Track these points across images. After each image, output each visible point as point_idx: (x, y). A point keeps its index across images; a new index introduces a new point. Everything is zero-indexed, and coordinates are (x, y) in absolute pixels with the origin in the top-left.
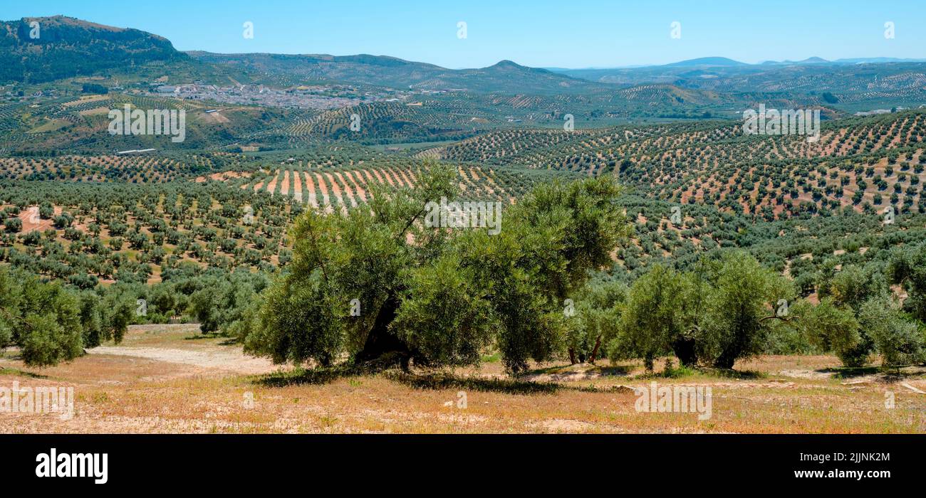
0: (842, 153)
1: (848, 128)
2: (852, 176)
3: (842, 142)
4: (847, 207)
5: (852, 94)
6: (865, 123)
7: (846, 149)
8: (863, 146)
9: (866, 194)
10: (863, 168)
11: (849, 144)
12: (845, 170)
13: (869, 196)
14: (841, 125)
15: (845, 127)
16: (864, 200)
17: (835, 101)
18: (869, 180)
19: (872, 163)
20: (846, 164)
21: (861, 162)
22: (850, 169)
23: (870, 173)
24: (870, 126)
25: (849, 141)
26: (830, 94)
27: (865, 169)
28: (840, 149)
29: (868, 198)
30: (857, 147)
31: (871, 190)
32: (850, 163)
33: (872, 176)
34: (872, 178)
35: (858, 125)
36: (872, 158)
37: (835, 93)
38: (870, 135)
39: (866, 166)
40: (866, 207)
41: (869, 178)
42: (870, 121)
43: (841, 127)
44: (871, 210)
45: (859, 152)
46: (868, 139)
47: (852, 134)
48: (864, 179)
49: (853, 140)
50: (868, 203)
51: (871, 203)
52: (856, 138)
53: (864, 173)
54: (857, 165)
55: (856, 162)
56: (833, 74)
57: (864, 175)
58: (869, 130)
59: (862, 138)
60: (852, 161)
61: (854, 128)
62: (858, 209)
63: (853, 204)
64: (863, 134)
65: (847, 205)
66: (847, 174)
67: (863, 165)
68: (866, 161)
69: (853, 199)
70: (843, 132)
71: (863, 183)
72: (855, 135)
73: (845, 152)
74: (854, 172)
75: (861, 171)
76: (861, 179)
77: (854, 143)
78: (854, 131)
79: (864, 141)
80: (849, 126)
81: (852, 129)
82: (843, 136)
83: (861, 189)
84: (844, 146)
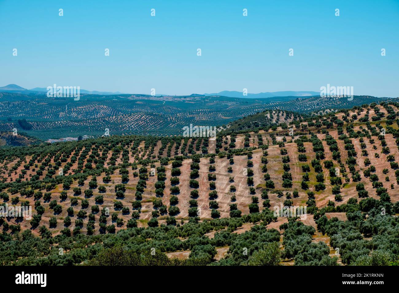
0: (27, 179)
1: (33, 155)
2: (31, 200)
3: (27, 168)
4: (25, 231)
5: (45, 122)
6: (48, 150)
7: (30, 175)
8: (45, 172)
9: (43, 218)
10: (41, 193)
11: (34, 170)
12: (25, 196)
13: (45, 219)
14: (28, 152)
15: (30, 154)
16: (41, 225)
17: (29, 128)
18: (45, 205)
19: (49, 189)
20: (27, 190)
21: (40, 187)
22: (29, 195)
23: (48, 198)
24: (52, 154)
25: (33, 167)
26: (25, 121)
27: (43, 194)
28: (25, 175)
29: (45, 222)
30: (40, 174)
31: (48, 214)
32: (30, 189)
33: (49, 201)
34: (49, 203)
35: (41, 153)
36: (50, 184)
37: (30, 120)
38: (52, 162)
39: (44, 192)
40: (43, 231)
41: (47, 203)
42: (53, 148)
43: (26, 154)
44: (47, 234)
45: (41, 178)
46: (50, 166)
47: (36, 161)
48: (42, 204)
49: (36, 166)
50: (44, 226)
51: (47, 226)
52: (40, 165)
53: (42, 198)
54: (37, 191)
55: (36, 188)
56: (28, 102)
57: (42, 200)
58: (51, 157)
59: (45, 165)
60: (32, 187)
61: (39, 155)
62: (36, 233)
63: (31, 229)
64: (46, 160)
65: (26, 229)
66: (27, 199)
67: (42, 191)
68: (44, 187)
69: (31, 223)
70: (28, 159)
71: (41, 208)
72: (39, 162)
73: (29, 178)
74: (33, 198)
75: (39, 196)
76: (39, 204)
77: (38, 169)
78: (38, 158)
79: (46, 168)
80: (34, 153)
81: (37, 156)
82: (28, 163)
83: (38, 214)
84: (29, 172)
